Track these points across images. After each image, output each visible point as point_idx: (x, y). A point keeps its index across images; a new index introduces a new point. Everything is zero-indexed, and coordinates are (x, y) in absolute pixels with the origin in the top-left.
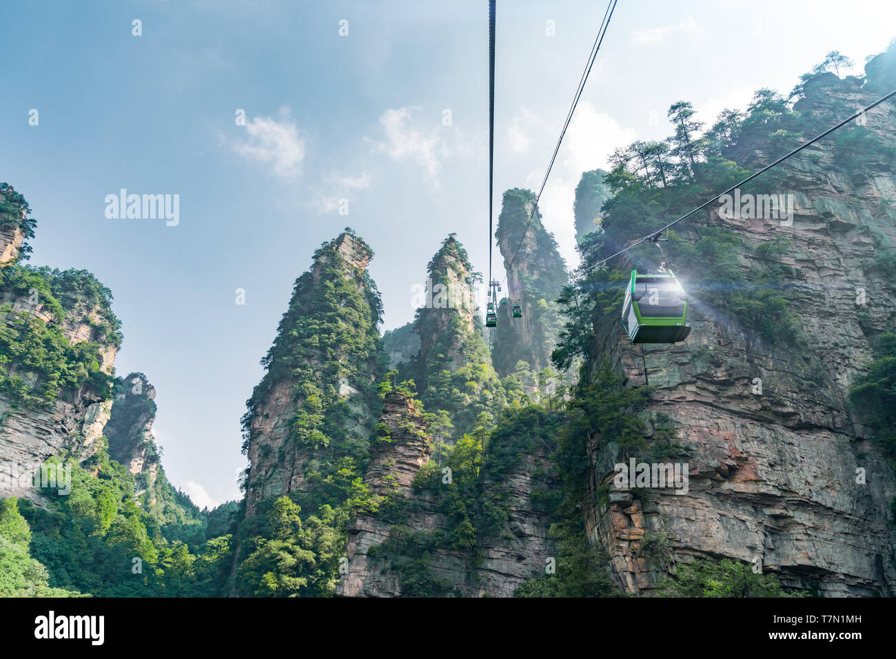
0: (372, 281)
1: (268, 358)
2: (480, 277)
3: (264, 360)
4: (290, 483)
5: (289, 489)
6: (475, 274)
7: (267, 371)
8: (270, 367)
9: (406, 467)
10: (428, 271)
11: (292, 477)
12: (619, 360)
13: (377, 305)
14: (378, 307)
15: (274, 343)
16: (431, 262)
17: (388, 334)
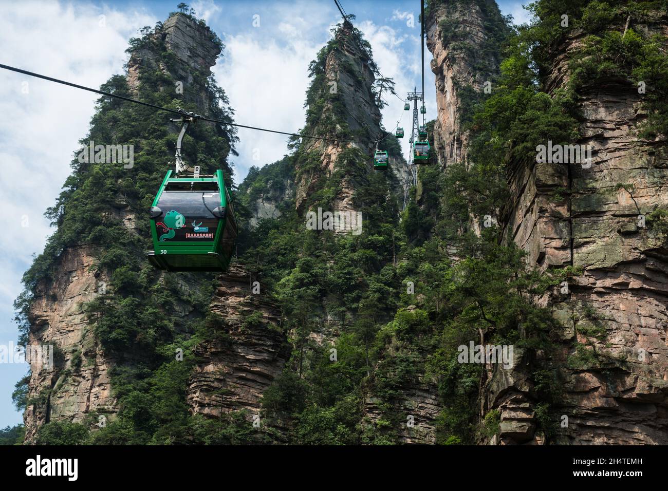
0: (220, 91)
1: (56, 209)
2: (391, 85)
3: (51, 212)
4: (88, 399)
5: (88, 407)
6: (383, 80)
7: (55, 229)
8: (60, 223)
9: (249, 376)
10: (310, 76)
11: (91, 389)
12: (535, 225)
13: (229, 127)
14: (230, 131)
15: (65, 186)
16: (314, 61)
17: (254, 174)
